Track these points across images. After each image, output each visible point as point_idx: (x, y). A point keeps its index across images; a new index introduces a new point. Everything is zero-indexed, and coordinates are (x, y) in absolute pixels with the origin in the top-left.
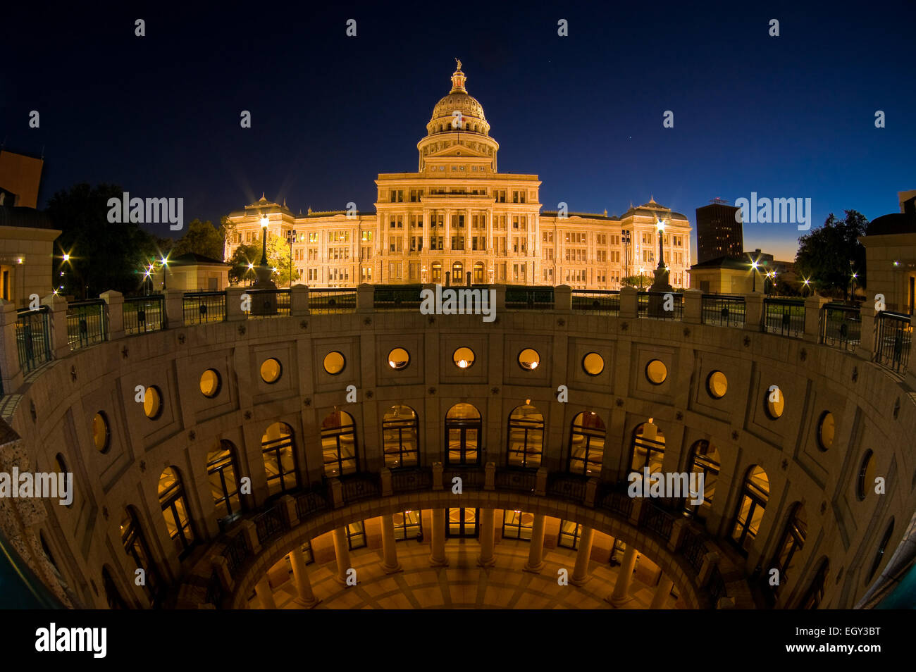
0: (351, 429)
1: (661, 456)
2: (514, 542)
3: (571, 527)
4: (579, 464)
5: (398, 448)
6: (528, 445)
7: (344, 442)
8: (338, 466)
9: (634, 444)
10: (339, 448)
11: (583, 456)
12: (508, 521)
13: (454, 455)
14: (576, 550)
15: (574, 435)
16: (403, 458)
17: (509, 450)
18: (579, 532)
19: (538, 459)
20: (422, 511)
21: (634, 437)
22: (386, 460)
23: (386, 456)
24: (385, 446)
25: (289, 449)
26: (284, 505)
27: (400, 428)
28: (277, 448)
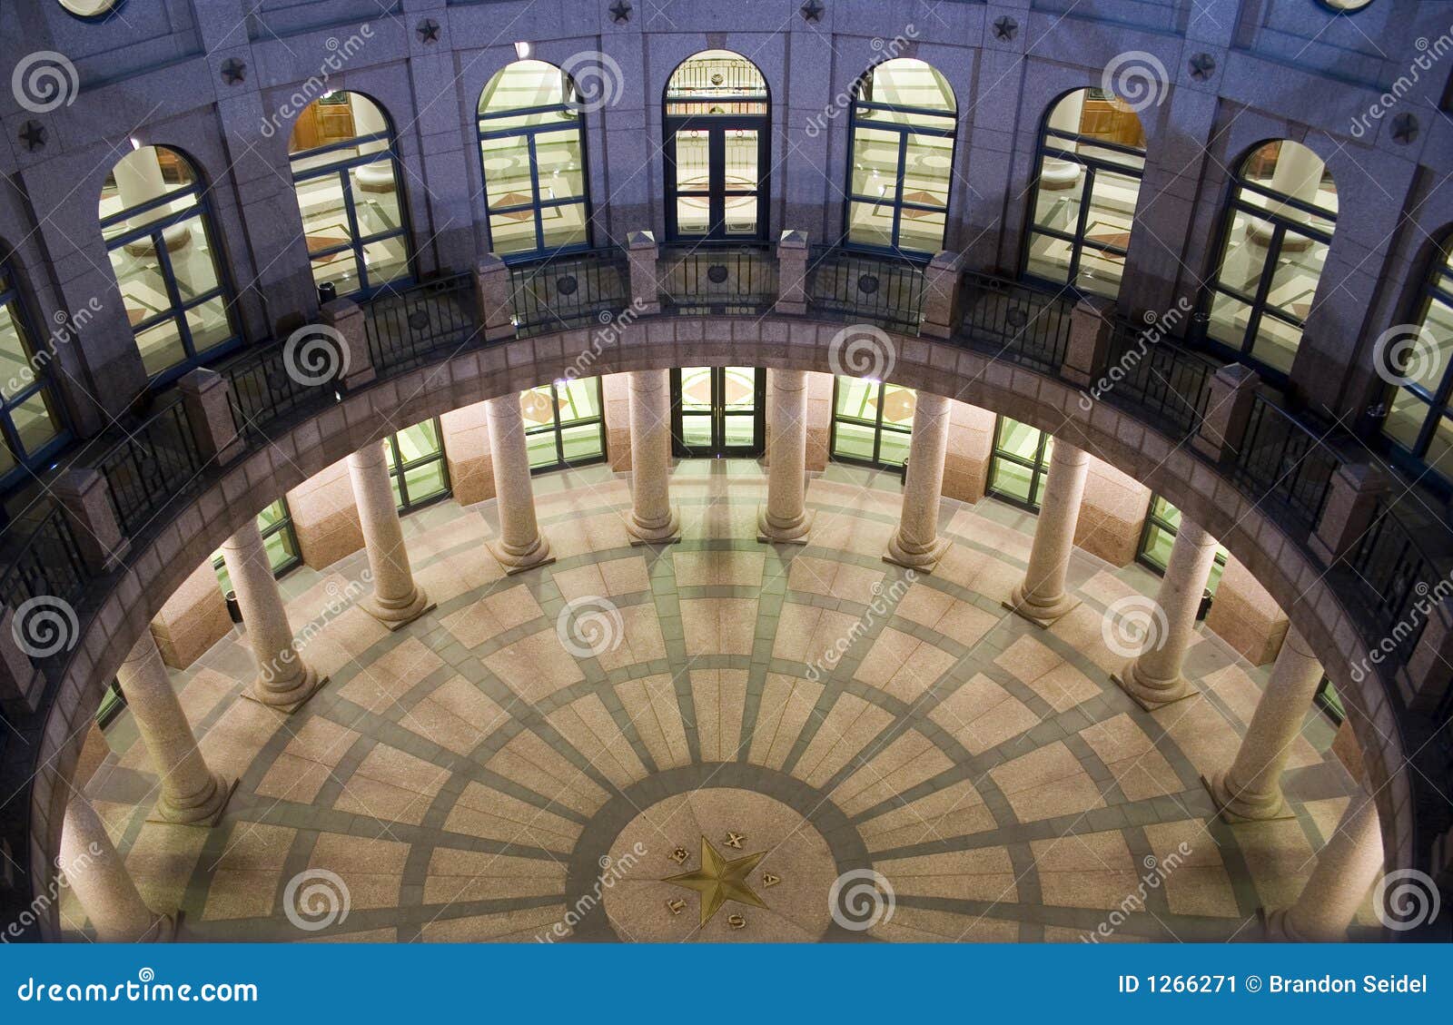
0: (384, 145)
1: (1321, 253)
2: (864, 473)
3: (1024, 439)
4: (1058, 251)
5: (530, 194)
6: (907, 183)
7: (368, 188)
8: (353, 264)
9: (1232, 204)
10: (350, 206)
11: (1071, 228)
12: (848, 408)
13: (692, 213)
14: (1036, 511)
15: (1047, 160)
16: (546, 225)
17: (849, 198)
18: (1048, 457)
19: (933, 226)
20: (605, 377)
21: (1238, 183)
22: (495, 233)
23: (494, 219)
24: (490, 190)
25: (196, 226)
26: (192, 403)
27: (530, 132)
28: (155, 229)
